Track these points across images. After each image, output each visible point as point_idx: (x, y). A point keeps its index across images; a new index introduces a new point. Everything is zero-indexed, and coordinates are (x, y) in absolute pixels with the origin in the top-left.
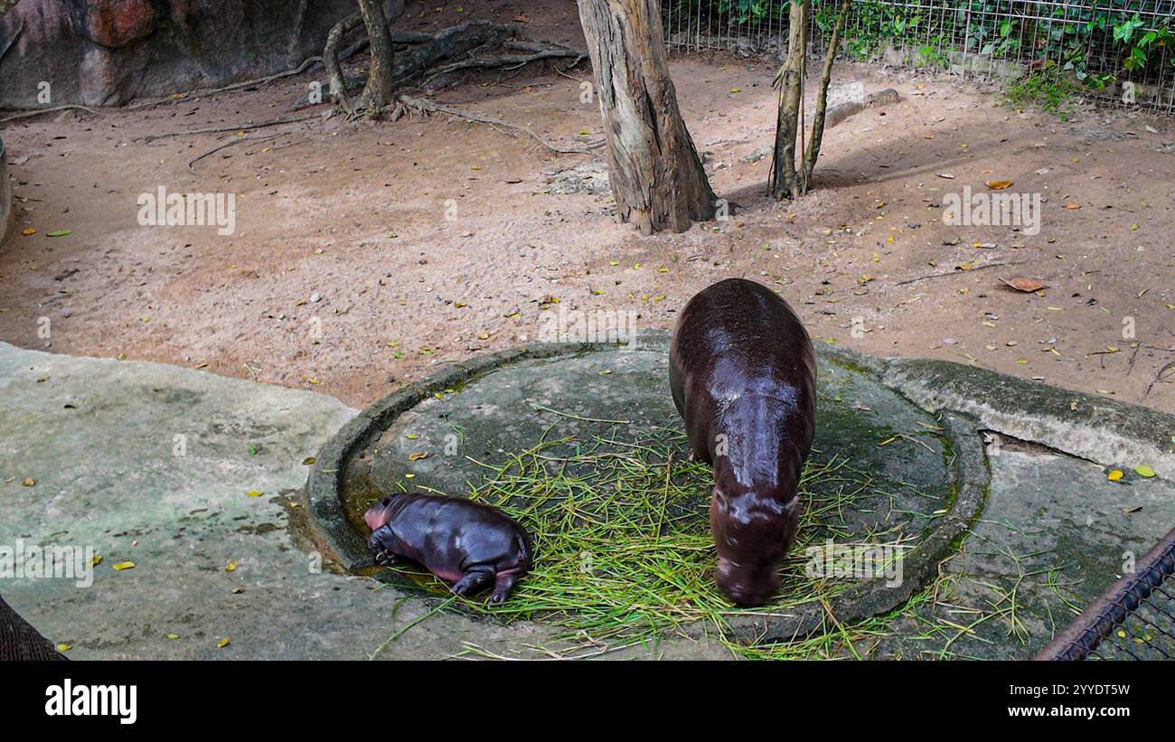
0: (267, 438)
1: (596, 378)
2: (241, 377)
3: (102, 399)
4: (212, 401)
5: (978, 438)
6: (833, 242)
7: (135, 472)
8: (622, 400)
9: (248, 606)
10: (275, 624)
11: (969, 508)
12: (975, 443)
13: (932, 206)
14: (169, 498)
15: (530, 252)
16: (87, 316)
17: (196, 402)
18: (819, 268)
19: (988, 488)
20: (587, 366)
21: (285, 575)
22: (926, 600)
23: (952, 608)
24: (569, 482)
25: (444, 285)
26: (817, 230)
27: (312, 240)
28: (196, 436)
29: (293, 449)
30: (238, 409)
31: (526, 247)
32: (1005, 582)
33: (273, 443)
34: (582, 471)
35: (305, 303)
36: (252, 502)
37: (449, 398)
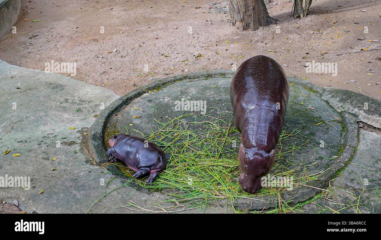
0: (83, 105)
1: (210, 88)
2: (81, 80)
3: (31, 86)
4: (68, 89)
5: (357, 125)
6: (313, 37)
7: (33, 116)
8: (217, 98)
9: (55, 177)
10: (62, 186)
11: (347, 157)
12: (355, 127)
13: (355, 23)
14: (42, 128)
15: (196, 36)
16: (35, 53)
17: (63, 89)
18: (306, 47)
19: (357, 148)
20: (208, 83)
21: (73, 164)
22: (322, 197)
23: (332, 202)
24: (189, 133)
25: (162, 48)
26: (308, 32)
27: (120, 28)
28: (59, 103)
29: (91, 111)
30: (76, 93)
31: (196, 34)
32: (357, 192)
33: (85, 108)
34: (195, 128)
35: (111, 52)
36: (70, 132)
37: (154, 93)
